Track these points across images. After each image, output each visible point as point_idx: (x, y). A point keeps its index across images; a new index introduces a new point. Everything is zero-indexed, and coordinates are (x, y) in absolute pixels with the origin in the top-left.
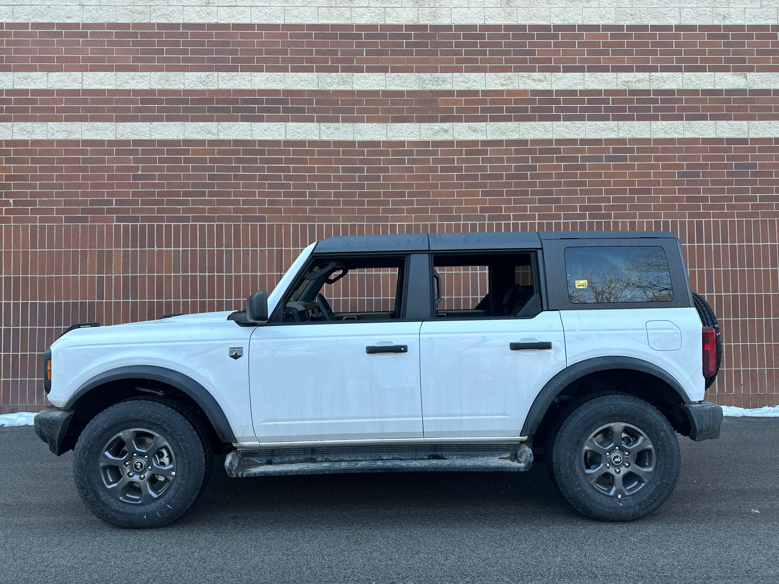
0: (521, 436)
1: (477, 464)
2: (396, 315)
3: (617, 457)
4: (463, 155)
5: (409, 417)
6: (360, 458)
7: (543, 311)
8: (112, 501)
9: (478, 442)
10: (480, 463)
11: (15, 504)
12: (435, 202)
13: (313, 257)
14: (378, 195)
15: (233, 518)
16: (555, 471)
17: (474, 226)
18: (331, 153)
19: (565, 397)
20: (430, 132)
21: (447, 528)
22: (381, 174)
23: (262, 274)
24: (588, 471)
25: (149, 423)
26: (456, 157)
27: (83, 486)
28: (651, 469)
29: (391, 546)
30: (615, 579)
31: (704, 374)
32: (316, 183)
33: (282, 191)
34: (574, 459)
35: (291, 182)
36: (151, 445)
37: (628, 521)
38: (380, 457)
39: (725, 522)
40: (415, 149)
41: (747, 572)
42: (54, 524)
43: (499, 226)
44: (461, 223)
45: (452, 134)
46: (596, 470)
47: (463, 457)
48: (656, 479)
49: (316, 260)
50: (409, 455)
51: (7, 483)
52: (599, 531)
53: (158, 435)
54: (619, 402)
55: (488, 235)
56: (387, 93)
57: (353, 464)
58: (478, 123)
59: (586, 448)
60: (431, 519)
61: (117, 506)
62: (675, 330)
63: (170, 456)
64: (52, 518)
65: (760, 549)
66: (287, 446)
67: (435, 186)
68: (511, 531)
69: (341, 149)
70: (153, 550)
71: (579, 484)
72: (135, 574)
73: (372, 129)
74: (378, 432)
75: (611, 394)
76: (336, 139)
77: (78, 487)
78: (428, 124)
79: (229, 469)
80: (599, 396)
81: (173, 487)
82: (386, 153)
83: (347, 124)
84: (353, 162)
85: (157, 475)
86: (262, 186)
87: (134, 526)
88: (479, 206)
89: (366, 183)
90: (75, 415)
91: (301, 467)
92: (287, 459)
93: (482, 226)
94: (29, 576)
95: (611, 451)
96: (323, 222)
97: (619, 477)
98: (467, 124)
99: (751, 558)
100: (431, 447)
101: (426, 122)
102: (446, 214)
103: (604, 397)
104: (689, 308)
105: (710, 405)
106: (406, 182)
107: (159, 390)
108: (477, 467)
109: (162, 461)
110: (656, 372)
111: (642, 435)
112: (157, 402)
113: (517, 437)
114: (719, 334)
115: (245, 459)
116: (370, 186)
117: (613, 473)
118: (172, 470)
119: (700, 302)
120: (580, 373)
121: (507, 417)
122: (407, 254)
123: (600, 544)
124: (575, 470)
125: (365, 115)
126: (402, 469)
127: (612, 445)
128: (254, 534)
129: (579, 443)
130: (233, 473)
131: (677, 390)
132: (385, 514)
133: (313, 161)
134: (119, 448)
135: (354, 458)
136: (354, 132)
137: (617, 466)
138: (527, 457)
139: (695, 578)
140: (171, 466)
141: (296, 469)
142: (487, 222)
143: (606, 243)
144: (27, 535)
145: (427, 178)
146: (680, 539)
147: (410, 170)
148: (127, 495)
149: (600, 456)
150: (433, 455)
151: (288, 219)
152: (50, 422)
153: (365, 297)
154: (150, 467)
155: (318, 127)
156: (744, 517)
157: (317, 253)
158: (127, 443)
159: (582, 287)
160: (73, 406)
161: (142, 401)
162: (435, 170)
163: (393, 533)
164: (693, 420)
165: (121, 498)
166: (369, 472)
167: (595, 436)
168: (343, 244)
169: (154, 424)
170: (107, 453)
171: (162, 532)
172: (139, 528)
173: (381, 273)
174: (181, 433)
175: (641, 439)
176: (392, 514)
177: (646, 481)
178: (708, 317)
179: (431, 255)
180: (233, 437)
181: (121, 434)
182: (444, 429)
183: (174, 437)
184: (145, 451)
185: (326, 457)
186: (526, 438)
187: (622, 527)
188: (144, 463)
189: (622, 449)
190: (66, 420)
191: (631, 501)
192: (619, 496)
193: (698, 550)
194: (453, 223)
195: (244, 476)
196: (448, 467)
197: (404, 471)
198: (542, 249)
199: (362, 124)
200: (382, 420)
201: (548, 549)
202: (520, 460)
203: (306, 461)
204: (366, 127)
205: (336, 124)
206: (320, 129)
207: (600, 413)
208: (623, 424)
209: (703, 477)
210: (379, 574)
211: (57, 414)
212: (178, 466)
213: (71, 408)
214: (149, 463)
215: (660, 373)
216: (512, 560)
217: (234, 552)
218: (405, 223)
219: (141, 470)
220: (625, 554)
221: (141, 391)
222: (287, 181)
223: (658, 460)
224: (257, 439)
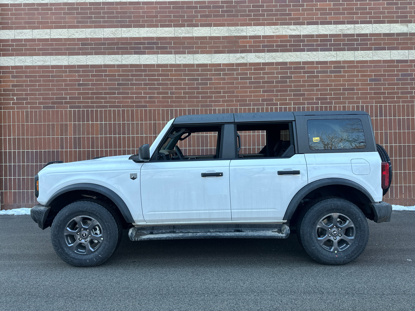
0: (283, 220)
1: (260, 234)
2: (217, 156)
4: (252, 71)
5: (224, 210)
6: (198, 231)
7: (295, 154)
8: (71, 253)
9: (260, 223)
10: (262, 234)
11: (22, 254)
12: (237, 96)
13: (173, 126)
14: (207, 93)
15: (133, 262)
16: (301, 239)
17: (258, 109)
18: (182, 71)
19: (307, 200)
20: (235, 59)
21: (244, 267)
22: (208, 82)
23: (146, 135)
24: (319, 239)
25: (89, 213)
26: (248, 72)
27: (56, 245)
28: (353, 238)
29: (215, 277)
30: (333, 294)
31: (382, 187)
32: (174, 87)
33: (156, 91)
34: (312, 232)
35: (161, 87)
36: (90, 224)
37: (341, 265)
38: (209, 231)
39: (392, 266)
40: (226, 68)
41: (404, 291)
42: (42, 265)
43: (272, 109)
44: (251, 107)
45: (246, 59)
46: (323, 238)
47: (252, 231)
48: (356, 243)
49: (174, 128)
50: (224, 230)
51: (17, 244)
52: (325, 270)
53: (94, 219)
54: (336, 202)
55: (266, 113)
56: (211, 38)
57: (195, 234)
58: (260, 53)
59: (318, 226)
60: (236, 263)
61: (74, 255)
62: (367, 164)
63: (100, 230)
64: (40, 261)
65: (411, 280)
66: (161, 225)
67: (237, 88)
68: (278, 269)
69: (187, 68)
70: (92, 278)
71: (314, 245)
72: (84, 290)
73: (203, 57)
74: (208, 218)
75: (332, 198)
76: (184, 63)
77: (53, 246)
78: (233, 54)
79: (131, 236)
80: (325, 199)
81: (102, 246)
82: (211, 70)
83: (190, 55)
84: (193, 75)
85: (94, 239)
86: (145, 89)
87: (82, 266)
88: (261, 98)
89: (200, 86)
90: (51, 209)
91: (168, 235)
92: (161, 231)
93: (262, 109)
94: (30, 290)
95: (331, 228)
96: (177, 108)
97: (336, 242)
98: (254, 54)
99: (406, 284)
100: (236, 225)
101: (233, 53)
102: (243, 103)
103: (328, 199)
104: (374, 152)
105: (385, 204)
106: (222, 86)
107: (94, 195)
108: (260, 236)
109: (96, 232)
110: (356, 186)
111: (348, 220)
112: (93, 202)
113: (281, 221)
114: (391, 166)
115: (139, 231)
116: (202, 88)
117: (333, 239)
118: (101, 237)
119: (381, 149)
120: (315, 187)
121: (276, 210)
122: (223, 124)
123: (325, 276)
124: (312, 238)
125: (200, 50)
126: (221, 237)
127: (332, 225)
128: (144, 270)
129: (315, 224)
130: (133, 239)
131: (368, 196)
132: (212, 260)
133: (172, 75)
134: (74, 226)
135: (195, 231)
136: (194, 59)
137: (335, 236)
138: (287, 231)
139: (376, 294)
140: (101, 235)
141: (166, 237)
142: (265, 107)
143: (330, 117)
144: (28, 270)
145: (233, 83)
146: (368, 274)
147: (224, 79)
148: (79, 250)
149: (326, 230)
150: (237, 230)
151: (159, 106)
152: (38, 213)
153: (200, 147)
154: (90, 236)
155: (175, 57)
156: (403, 263)
157: (175, 124)
158: (78, 223)
159: (316, 141)
160: (50, 204)
161: (85, 201)
162: (237, 79)
163: (216, 270)
164: (376, 212)
165: (75, 251)
166: (203, 238)
167: (323, 220)
168: (189, 119)
169: (92, 213)
170: (68, 228)
171: (97, 269)
172: (85, 267)
173: (208, 135)
174: (106, 218)
175: (348, 222)
176: (215, 260)
177: (350, 244)
178: (385, 157)
179: (235, 125)
180: (132, 220)
181: (75, 218)
182: (243, 217)
183: (102, 220)
184: (87, 227)
185: (181, 230)
186: (286, 221)
187: (337, 268)
188: (87, 233)
189: (337, 227)
190: (47, 211)
191: (342, 254)
192: (336, 252)
193: (378, 280)
194: (247, 107)
195: (139, 240)
196: (245, 236)
197: (222, 238)
198: (295, 121)
199: (198, 55)
200: (210, 211)
201: (298, 279)
202: (283, 232)
203: (170, 232)
204: (200, 56)
205: (184, 55)
206: (176, 58)
207: (326, 208)
208: (338, 214)
209: (381, 242)
210: (209, 291)
211: (42, 208)
212: (104, 235)
213: (49, 205)
214: (89, 233)
215: (358, 187)
216: (279, 284)
217: (134, 279)
218: (221, 108)
219: (85, 237)
220: (338, 281)
221: (84, 197)
222: (158, 86)
223: (357, 232)
224: (145, 221)
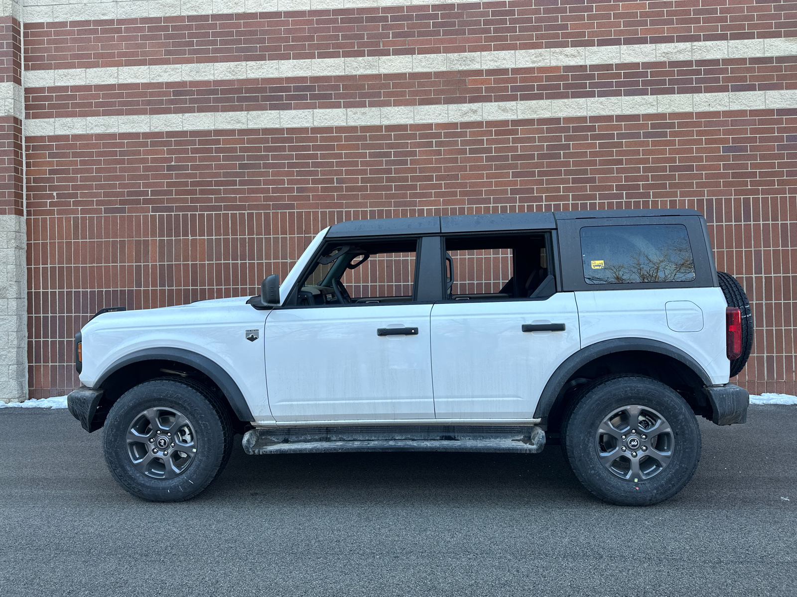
0: (534, 418)
1: (489, 445)
2: (412, 299)
3: (634, 440)
4: (492, 136)
5: (420, 399)
6: (373, 438)
7: (557, 292)
8: (138, 475)
9: (491, 423)
10: (491, 445)
11: (54, 478)
12: (464, 185)
13: (326, 241)
14: (406, 179)
15: (252, 495)
16: (569, 454)
17: (504, 209)
18: (358, 138)
19: (583, 380)
20: (459, 113)
21: (458, 507)
22: (409, 158)
24: (603, 454)
25: (171, 402)
26: (485, 138)
27: (111, 461)
28: (669, 453)
29: (401, 523)
30: (620, 560)
31: (728, 356)
32: (344, 169)
33: (311, 178)
34: (588, 442)
35: (319, 169)
36: (173, 423)
37: (646, 506)
38: (393, 437)
39: (749, 509)
40: (443, 131)
41: (762, 558)
42: (87, 497)
43: (530, 208)
44: (491, 205)
45: (481, 114)
46: (611, 453)
47: (475, 438)
48: (675, 463)
49: (328, 246)
50: (421, 436)
51: (49, 460)
52: (613, 515)
53: (179, 414)
54: (635, 384)
55: (502, 216)
56: (414, 76)
57: (365, 443)
58: (508, 103)
59: (601, 431)
60: (444, 499)
61: (143, 480)
62: (695, 310)
63: (191, 434)
64: (86, 491)
65: (782, 535)
66: (303, 425)
67: (464, 169)
68: (523, 512)
69: (368, 134)
70: (174, 522)
71: (593, 467)
72: (156, 542)
73: (399, 113)
74: (390, 413)
75: (627, 377)
76: (363, 124)
77: (107, 462)
78: (456, 105)
79: (246, 446)
80: (615, 379)
81: (194, 463)
82: (413, 136)
83: (373, 109)
84: (380, 146)
85: (180, 451)
86: (290, 174)
87: (159, 500)
88: (509, 188)
89: (393, 167)
90: (104, 394)
91: (315, 445)
92: (303, 438)
93: (513, 208)
94: (60, 541)
95: (627, 434)
96: (350, 208)
97: (635, 461)
98: (497, 103)
99: (770, 544)
100: (444, 428)
101: (455, 103)
102: (474, 196)
103: (620, 379)
104: (712, 288)
105: (735, 388)
106: (434, 165)
107: (182, 370)
108: (489, 448)
109: (184, 438)
110: (674, 353)
111: (660, 419)
112: (179, 382)
113: (530, 420)
114: (750, 315)
115: (263, 437)
116: (397, 171)
117: (629, 456)
118: (193, 447)
119: (731, 282)
120: (594, 354)
121: (519, 399)
122: (419, 237)
123: (611, 526)
124: (589, 453)
125: (392, 99)
126: (413, 448)
127: (629, 428)
128: (270, 509)
129: (594, 426)
130: (250, 450)
131: (697, 372)
132: (399, 493)
133: (340, 147)
134: (144, 426)
135: (367, 438)
136: (381, 116)
137: (634, 449)
138: (539, 439)
139: (705, 562)
140: (193, 443)
141: (310, 447)
142: (518, 204)
143: (625, 222)
144: (62, 506)
145: (455, 160)
146: (697, 524)
147: (438, 153)
148: (153, 470)
149: (616, 439)
150: (446, 436)
151: (316, 206)
152: (81, 401)
153: (393, 282)
154: (173, 444)
155: (345, 113)
156: (771, 505)
157: (330, 238)
158: (151, 421)
159: (598, 268)
160: (101, 385)
161: (165, 381)
162: (463, 152)
163: (404, 511)
164: (715, 403)
165: (146, 473)
166: (381, 451)
167: (611, 419)
168: (356, 228)
169: (176, 403)
170: (133, 430)
171: (185, 506)
172: (163, 502)
173: (409, 258)
174: (201, 412)
175: (659, 422)
176: (406, 494)
177: (664, 465)
178: (738, 297)
179: (442, 237)
180: (250, 416)
181: (145, 412)
182: (456, 411)
183: (194, 415)
184: (168, 429)
185: (340, 436)
186: (539, 420)
187: (637, 512)
188: (167, 440)
189: (639, 433)
190: (95, 398)
191: (648, 485)
192: (636, 480)
193: (714, 535)
194: (482, 206)
195: (261, 453)
196: (459, 447)
197: (415, 450)
198: (556, 229)
199: (389, 108)
200: (394, 401)
201: (557, 530)
202: (533, 442)
203: (321, 440)
204: (393, 110)
205: (363, 109)
206: (347, 115)
207: (615, 395)
208: (640, 407)
209: (735, 465)
210: (384, 549)
211: (88, 393)
212: (199, 443)
213: (100, 387)
214: (172, 440)
215: (678, 355)
216: (518, 540)
217: (249, 525)
218: (433, 207)
219: (164, 447)
220: (636, 537)
221: (167, 373)
222: (315, 168)
223: (677, 444)
224: (273, 418)
